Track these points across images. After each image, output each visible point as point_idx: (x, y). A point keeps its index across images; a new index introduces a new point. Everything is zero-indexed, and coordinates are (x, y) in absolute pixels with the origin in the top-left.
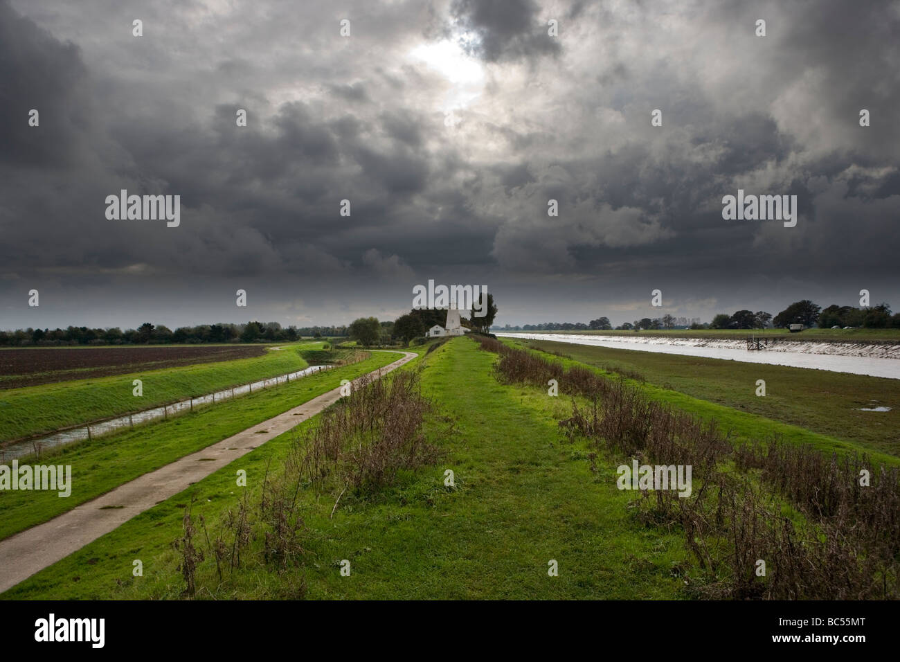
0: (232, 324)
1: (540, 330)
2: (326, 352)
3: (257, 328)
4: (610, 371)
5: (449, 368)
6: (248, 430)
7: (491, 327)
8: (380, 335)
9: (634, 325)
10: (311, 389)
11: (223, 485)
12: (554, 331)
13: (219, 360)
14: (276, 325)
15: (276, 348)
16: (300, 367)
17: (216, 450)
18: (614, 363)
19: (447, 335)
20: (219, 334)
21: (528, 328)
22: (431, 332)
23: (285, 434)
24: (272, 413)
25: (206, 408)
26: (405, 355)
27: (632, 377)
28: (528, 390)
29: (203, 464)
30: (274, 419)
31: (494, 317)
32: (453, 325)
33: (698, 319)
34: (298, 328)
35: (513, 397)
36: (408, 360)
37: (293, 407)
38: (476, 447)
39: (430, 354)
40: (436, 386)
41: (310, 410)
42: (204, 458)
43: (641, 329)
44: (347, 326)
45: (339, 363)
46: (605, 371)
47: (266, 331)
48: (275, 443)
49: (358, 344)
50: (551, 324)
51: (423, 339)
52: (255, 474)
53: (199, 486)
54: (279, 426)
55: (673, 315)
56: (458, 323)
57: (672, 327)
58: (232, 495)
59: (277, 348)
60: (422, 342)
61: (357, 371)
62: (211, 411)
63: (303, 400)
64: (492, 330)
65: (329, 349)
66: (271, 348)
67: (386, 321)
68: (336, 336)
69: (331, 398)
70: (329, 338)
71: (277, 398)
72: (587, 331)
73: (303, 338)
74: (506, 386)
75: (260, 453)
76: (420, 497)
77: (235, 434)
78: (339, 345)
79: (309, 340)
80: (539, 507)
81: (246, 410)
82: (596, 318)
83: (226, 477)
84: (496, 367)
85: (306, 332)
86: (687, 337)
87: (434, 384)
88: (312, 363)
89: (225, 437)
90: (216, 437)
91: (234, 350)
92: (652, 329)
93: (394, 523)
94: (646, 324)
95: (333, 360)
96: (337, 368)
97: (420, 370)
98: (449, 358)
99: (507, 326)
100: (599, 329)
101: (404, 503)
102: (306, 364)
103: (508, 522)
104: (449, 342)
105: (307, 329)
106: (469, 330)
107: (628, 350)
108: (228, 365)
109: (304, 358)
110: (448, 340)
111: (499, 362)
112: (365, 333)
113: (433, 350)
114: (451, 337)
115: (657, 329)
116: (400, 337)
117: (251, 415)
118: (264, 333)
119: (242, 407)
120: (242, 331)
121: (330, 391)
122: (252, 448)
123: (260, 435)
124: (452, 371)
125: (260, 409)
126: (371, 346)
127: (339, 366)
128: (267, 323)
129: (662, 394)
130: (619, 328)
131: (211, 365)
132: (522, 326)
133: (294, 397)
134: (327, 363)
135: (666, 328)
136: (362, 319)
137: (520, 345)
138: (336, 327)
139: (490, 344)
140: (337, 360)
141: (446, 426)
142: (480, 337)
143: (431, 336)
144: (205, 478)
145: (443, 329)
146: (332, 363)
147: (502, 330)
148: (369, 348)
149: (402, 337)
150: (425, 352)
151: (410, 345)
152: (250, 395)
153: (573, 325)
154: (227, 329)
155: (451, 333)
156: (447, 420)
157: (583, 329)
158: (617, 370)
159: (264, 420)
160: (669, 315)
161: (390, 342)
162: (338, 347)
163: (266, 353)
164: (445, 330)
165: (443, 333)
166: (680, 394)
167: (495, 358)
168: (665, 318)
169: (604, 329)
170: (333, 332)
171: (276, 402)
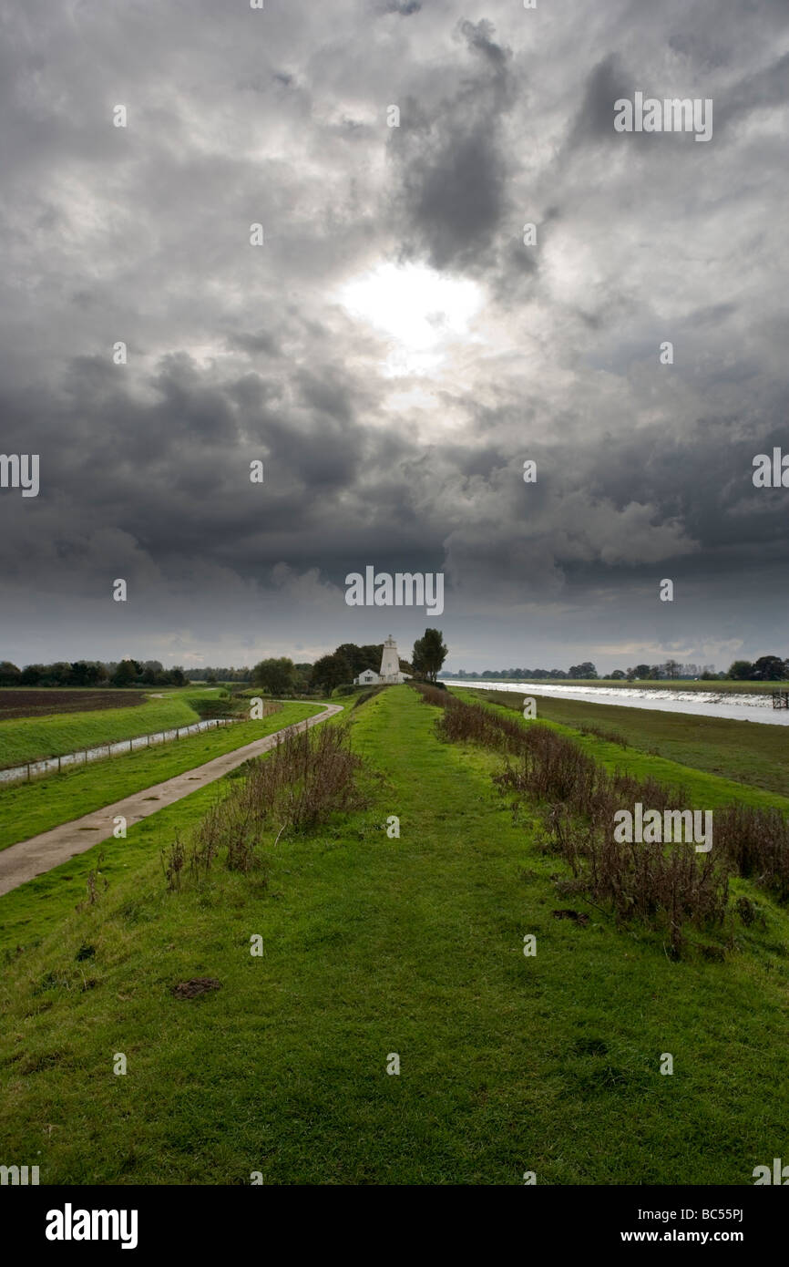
0: (98, 662)
1: (504, 678)
2: (223, 702)
3: (134, 668)
4: (585, 732)
5: (383, 724)
6: (134, 796)
7: (439, 673)
8: (294, 681)
9: (626, 673)
10: (207, 749)
11: (113, 857)
12: (522, 680)
13: (86, 709)
14: (157, 664)
15: (158, 695)
16: (190, 721)
17: (97, 818)
18: (591, 722)
19: (382, 682)
20: (83, 674)
21: (489, 676)
22: (362, 678)
23: (180, 802)
24: (162, 776)
25: (76, 769)
26: (327, 709)
27: (612, 740)
28: (470, 749)
29: (84, 833)
30: (165, 783)
31: (443, 660)
32: (390, 668)
33: (712, 666)
34: (185, 669)
35: (452, 756)
36: (331, 715)
37: (188, 770)
38: (406, 800)
39: (360, 707)
40: (367, 744)
41: (210, 772)
42: (84, 827)
43: (637, 679)
44: (251, 668)
45: (241, 717)
46: (579, 732)
47: (144, 673)
48: (170, 812)
49: (265, 692)
50: (519, 671)
51: (350, 688)
52: (148, 846)
53: (85, 858)
54: (171, 792)
55: (678, 661)
56: (395, 668)
57: (676, 677)
58: (126, 868)
59: (160, 696)
60: (349, 692)
61: (265, 727)
62: (83, 772)
63: (199, 761)
64: (440, 676)
65: (227, 699)
66: (152, 696)
67: (302, 662)
68: (237, 681)
69: (235, 759)
70: (227, 683)
71: (166, 759)
72: (566, 681)
73: (193, 682)
74: (446, 745)
75: (152, 823)
76: (353, 833)
77: (118, 800)
78: (240, 693)
79: (201, 686)
80: (458, 842)
81: (128, 773)
82: (578, 663)
83: (116, 849)
84: (439, 724)
85: (196, 674)
86: (695, 690)
87: (365, 741)
88: (205, 717)
89: (107, 804)
90: (95, 804)
91: (102, 697)
92: (650, 678)
93: (331, 849)
94: (642, 672)
95: (233, 713)
96: (239, 723)
97: (348, 726)
98: (382, 712)
99: (461, 671)
100: (582, 678)
101: (338, 837)
102: (197, 717)
103: (427, 851)
104: (384, 692)
105: (197, 671)
106: (410, 677)
107: (616, 706)
108: (97, 716)
109: (195, 709)
110: (382, 689)
111: (443, 717)
112: (275, 679)
113: (363, 702)
114: (386, 685)
115: (657, 679)
116: (320, 683)
117: (136, 779)
118: (142, 675)
119: (123, 769)
120: (113, 672)
121: (231, 751)
122: (141, 817)
123: (149, 802)
124: (387, 727)
125: (146, 771)
126: (282, 696)
127: (241, 720)
128: (145, 662)
129: (645, 762)
130: (607, 677)
131: (75, 715)
132: (480, 672)
133: (187, 758)
134: (226, 716)
135: (668, 678)
136: (272, 660)
137: (475, 697)
138: (236, 669)
139: (437, 695)
140: (238, 713)
141: (375, 782)
142: (423, 686)
143: (361, 683)
144: (91, 849)
145: (377, 675)
146: (231, 716)
147: (455, 677)
148: (280, 698)
149: (323, 684)
150: (353, 705)
151: (333, 695)
152: (131, 754)
153: (548, 673)
154: (94, 668)
155: (387, 681)
156: (378, 776)
157: (560, 678)
158: (596, 732)
159: (153, 785)
160: (672, 661)
161: (307, 691)
162: (240, 696)
163: (145, 701)
164: (380, 675)
165: (376, 680)
166: (668, 761)
167: (439, 712)
168: (668, 665)
169: (588, 677)
170: (231, 675)
171: (164, 764)
